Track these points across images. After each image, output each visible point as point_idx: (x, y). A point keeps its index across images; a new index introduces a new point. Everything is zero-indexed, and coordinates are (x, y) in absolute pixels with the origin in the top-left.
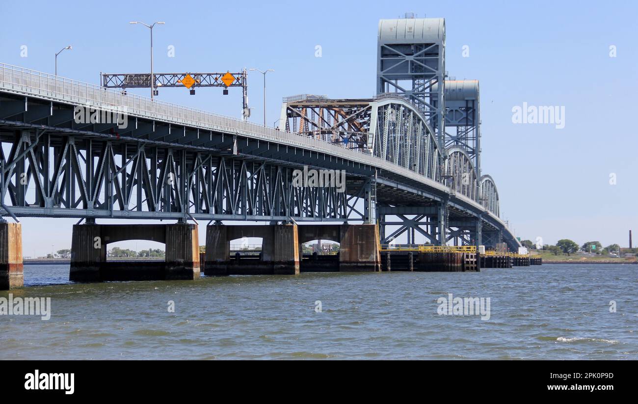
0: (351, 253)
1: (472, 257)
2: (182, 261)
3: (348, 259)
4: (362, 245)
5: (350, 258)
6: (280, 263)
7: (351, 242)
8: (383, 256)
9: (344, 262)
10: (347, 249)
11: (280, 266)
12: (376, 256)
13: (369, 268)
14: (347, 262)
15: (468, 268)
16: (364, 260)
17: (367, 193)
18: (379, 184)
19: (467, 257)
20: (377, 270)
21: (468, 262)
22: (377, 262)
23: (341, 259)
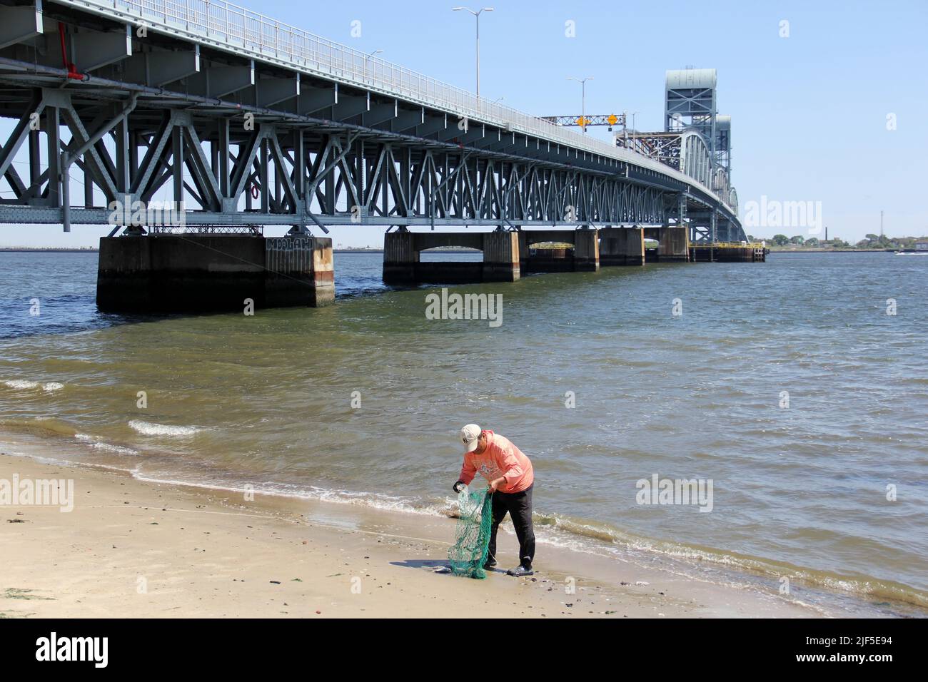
0: (667, 248)
1: (760, 251)
2: (587, 257)
3: (664, 253)
4: (676, 243)
5: (667, 252)
6: (631, 257)
7: (667, 242)
8: (691, 250)
9: (662, 255)
10: (664, 246)
11: (630, 259)
12: (686, 251)
13: (680, 260)
14: (664, 255)
15: (757, 260)
16: (677, 254)
17: (680, 203)
18: (688, 198)
19: (757, 251)
20: (687, 261)
21: (757, 255)
22: (687, 255)
23: (660, 253)
